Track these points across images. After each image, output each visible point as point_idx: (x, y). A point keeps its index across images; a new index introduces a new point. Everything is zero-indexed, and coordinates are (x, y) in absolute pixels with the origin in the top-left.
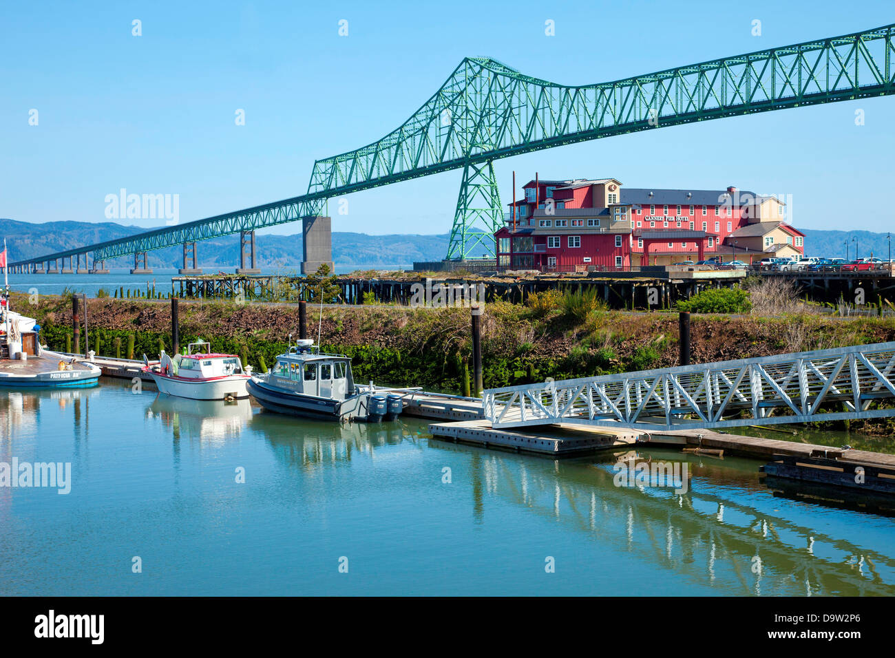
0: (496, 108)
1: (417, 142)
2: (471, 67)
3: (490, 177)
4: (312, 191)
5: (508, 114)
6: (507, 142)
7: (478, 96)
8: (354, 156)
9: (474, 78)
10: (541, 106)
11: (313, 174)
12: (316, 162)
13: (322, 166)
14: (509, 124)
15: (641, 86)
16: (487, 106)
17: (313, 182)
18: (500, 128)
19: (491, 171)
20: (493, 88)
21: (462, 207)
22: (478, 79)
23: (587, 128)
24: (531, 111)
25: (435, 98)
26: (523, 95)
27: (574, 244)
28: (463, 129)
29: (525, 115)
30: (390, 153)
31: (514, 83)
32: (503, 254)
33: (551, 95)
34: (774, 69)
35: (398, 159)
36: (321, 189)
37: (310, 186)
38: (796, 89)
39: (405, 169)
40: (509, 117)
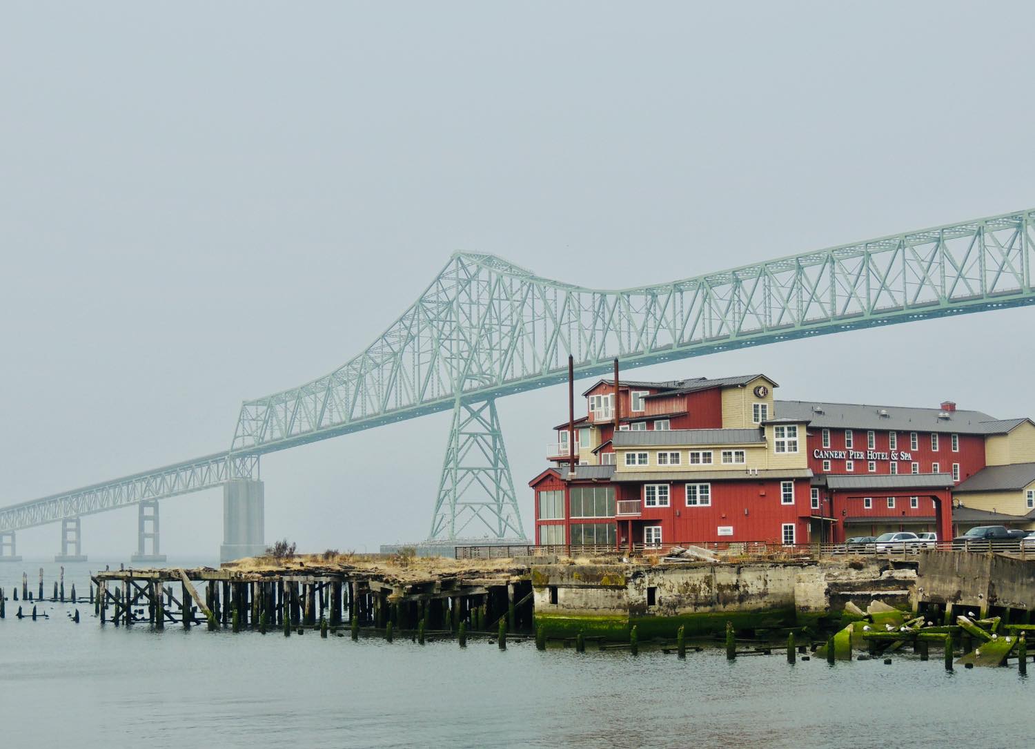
0: (500, 324)
1: (387, 374)
2: (463, 267)
3: (492, 421)
4: (239, 444)
5: (516, 332)
6: (517, 372)
7: (474, 307)
8: (298, 395)
9: (469, 282)
10: (565, 320)
11: (240, 420)
12: (245, 404)
13: (252, 410)
14: (519, 345)
15: (711, 288)
16: (487, 321)
17: (240, 433)
18: (507, 352)
19: (493, 413)
20: (496, 295)
21: (451, 465)
22: (474, 283)
23: (633, 349)
24: (551, 327)
25: (412, 311)
26: (539, 305)
27: (698, 500)
28: (452, 354)
29: (542, 331)
30: (347, 390)
31: (525, 288)
32: (548, 523)
33: (579, 303)
34: (833, 274)
35: (359, 398)
36: (250, 441)
37: (236, 437)
38: (864, 302)
39: (369, 411)
40: (519, 336)
